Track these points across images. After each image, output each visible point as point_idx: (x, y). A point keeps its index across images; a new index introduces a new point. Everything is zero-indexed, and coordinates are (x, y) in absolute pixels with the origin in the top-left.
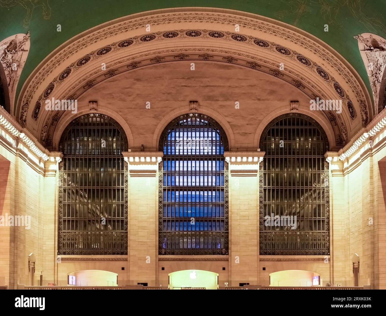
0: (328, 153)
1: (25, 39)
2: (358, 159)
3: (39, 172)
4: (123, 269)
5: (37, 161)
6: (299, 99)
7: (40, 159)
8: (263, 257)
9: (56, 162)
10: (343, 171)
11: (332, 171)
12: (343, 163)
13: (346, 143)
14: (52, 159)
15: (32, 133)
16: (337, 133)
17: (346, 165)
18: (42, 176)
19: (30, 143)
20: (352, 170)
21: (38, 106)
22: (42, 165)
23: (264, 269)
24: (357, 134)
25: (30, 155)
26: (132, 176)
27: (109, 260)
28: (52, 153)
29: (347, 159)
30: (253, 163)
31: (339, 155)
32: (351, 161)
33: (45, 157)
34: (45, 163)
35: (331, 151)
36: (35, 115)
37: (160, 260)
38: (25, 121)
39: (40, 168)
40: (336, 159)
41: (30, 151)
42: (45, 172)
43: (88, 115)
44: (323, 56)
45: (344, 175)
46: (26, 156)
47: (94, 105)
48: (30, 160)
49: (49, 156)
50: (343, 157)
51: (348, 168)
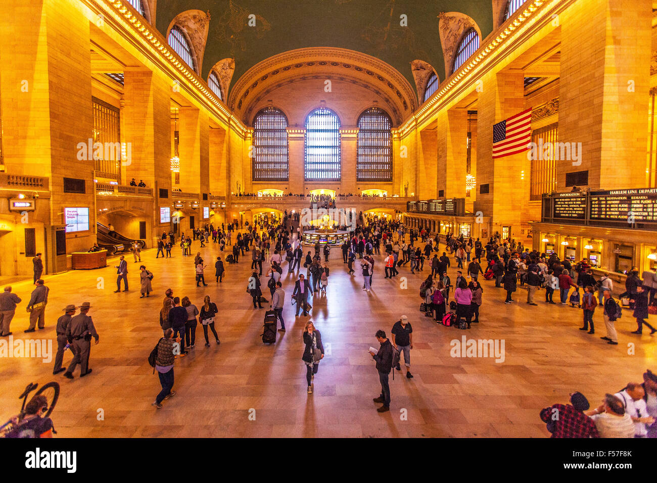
0: (392, 129)
1: (232, 62)
2: (408, 131)
3: (242, 138)
4: (286, 188)
5: (241, 132)
6: (378, 100)
7: (243, 131)
8: (358, 182)
9: (251, 132)
10: (400, 138)
11: (394, 138)
12: (400, 133)
13: (402, 123)
15: (236, 116)
17: (401, 135)
18: (243, 140)
19: (236, 121)
20: (405, 137)
21: (241, 102)
22: (243, 134)
23: (359, 189)
24: (408, 117)
25: (237, 128)
26: (290, 140)
27: (279, 184)
28: (249, 128)
29: (402, 132)
30: (353, 133)
31: (398, 130)
32: (404, 133)
33: (245, 130)
34: (245, 133)
35: (394, 127)
36: (240, 106)
37: (305, 184)
38: (234, 109)
39: (243, 136)
41: (237, 126)
42: (245, 138)
43: (268, 108)
44: (392, 75)
45: (400, 140)
46: (235, 128)
47: (270, 103)
48: (237, 131)
49: (247, 129)
50: (400, 131)
51: (402, 136)
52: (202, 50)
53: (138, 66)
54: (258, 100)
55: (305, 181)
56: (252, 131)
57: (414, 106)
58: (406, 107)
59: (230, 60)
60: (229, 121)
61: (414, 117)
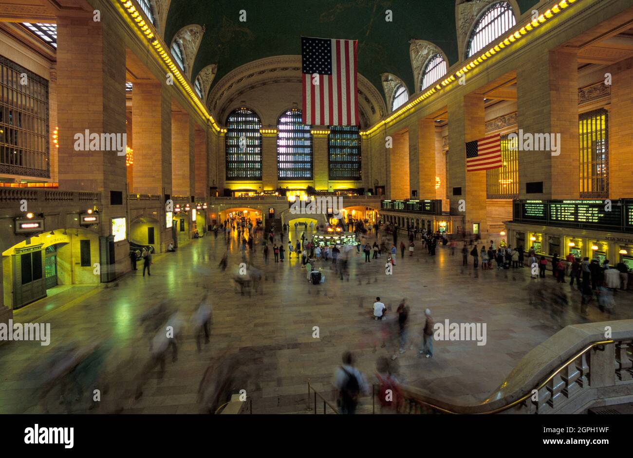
14: (222, 131)
16: (365, 121)
29: (370, 134)
32: (372, 135)
40: (364, 133)
52: (194, 58)
53: (149, 79)
54: (231, 100)
55: (279, 180)
56: (225, 131)
57: (383, 112)
58: (374, 112)
59: (213, 65)
60: (208, 122)
61: (383, 122)
